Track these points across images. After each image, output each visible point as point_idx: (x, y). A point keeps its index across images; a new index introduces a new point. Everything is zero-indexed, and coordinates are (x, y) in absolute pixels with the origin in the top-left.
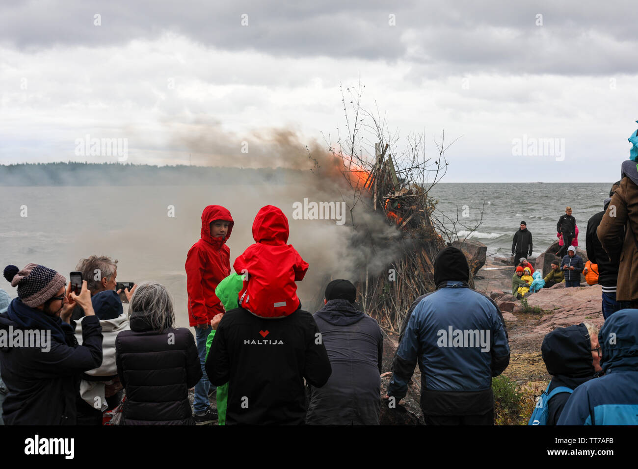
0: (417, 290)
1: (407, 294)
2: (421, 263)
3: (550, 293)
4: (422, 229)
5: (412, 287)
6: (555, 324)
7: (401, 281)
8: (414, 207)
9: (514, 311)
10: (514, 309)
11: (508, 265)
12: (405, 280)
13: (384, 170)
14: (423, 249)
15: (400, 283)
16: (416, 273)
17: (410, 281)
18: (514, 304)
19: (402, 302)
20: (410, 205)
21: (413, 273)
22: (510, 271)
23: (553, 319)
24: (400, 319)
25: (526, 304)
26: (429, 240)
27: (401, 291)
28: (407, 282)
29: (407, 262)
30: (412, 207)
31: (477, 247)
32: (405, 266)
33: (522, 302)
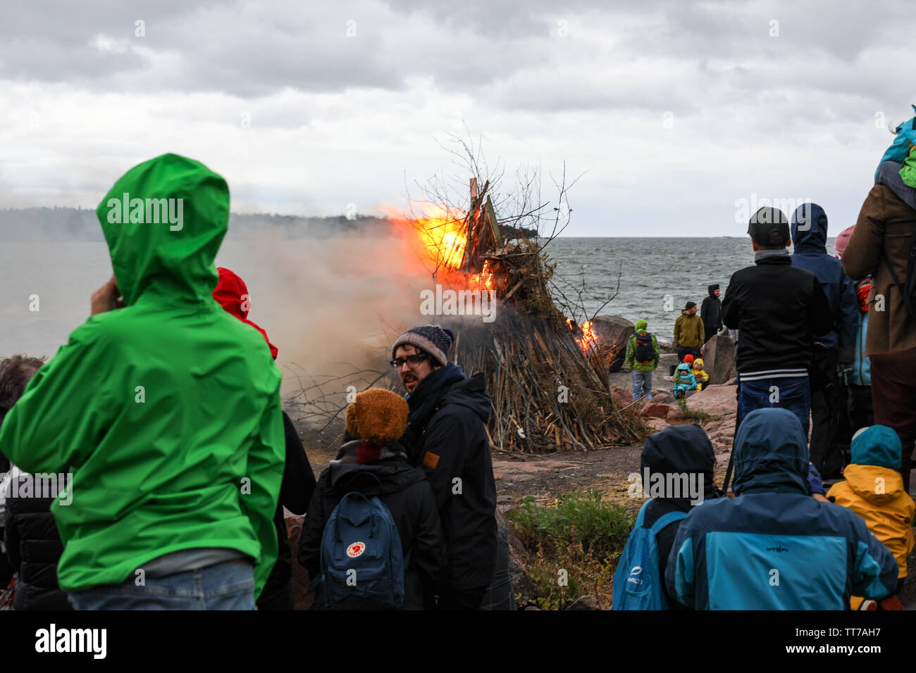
0: (526, 386)
1: (511, 393)
2: (533, 349)
3: (721, 391)
4: (534, 301)
5: (520, 383)
6: (722, 435)
7: (503, 375)
8: (524, 270)
9: (668, 417)
10: (668, 414)
11: (668, 352)
12: (509, 371)
13: (481, 219)
14: (535, 329)
15: (503, 378)
16: (526, 363)
17: (517, 375)
18: (668, 407)
19: (505, 404)
20: (519, 267)
21: (521, 363)
22: (671, 361)
23: (720, 428)
24: (502, 428)
25: (685, 407)
26: (545, 317)
27: (504, 388)
28: (512, 376)
29: (512, 348)
30: (521, 270)
31: (622, 327)
32: (509, 353)
33: (680, 404)
